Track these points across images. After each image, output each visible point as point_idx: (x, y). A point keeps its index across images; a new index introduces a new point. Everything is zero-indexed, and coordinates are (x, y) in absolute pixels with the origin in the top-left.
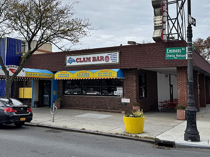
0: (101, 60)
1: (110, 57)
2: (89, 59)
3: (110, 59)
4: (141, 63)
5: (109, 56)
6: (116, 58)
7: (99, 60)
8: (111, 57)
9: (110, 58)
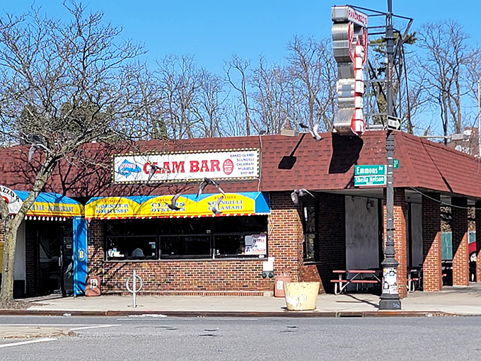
0: (213, 170)
1: (235, 162)
2: (179, 166)
3: (236, 168)
4: (309, 178)
5: (234, 159)
6: (251, 166)
7: (207, 170)
8: (239, 162)
9: (235, 165)
